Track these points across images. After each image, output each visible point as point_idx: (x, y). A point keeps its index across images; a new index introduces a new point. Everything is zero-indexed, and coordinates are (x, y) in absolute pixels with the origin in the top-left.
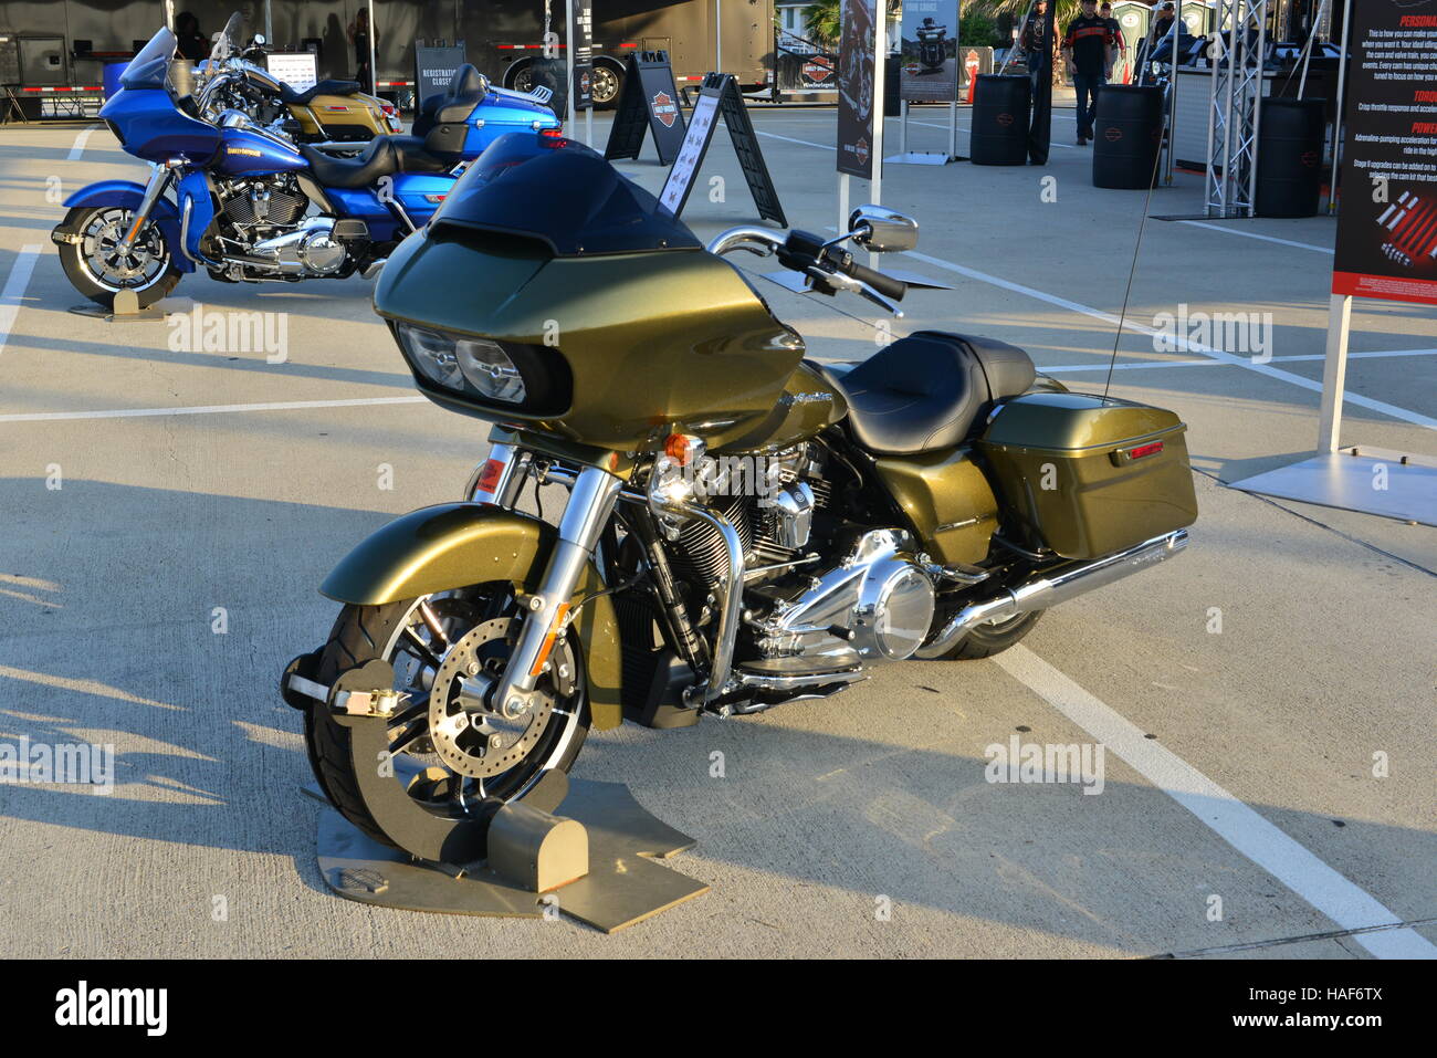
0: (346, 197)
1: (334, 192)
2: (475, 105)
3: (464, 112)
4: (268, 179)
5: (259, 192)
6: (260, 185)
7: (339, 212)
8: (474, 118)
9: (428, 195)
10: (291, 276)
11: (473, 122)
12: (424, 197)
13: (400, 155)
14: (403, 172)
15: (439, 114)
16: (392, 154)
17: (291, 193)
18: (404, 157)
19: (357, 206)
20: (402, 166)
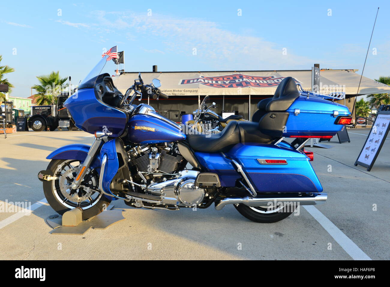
0: (206, 158)
1: (200, 155)
2: (294, 100)
3: (285, 104)
4: (160, 145)
5: (154, 153)
6: (155, 149)
7: (203, 168)
8: (293, 108)
9: (259, 159)
10: (171, 206)
11: (292, 111)
12: (256, 160)
13: (242, 133)
14: (244, 143)
15: (269, 105)
16: (238, 131)
17: (175, 155)
18: (245, 134)
19: (213, 164)
20: (243, 140)
